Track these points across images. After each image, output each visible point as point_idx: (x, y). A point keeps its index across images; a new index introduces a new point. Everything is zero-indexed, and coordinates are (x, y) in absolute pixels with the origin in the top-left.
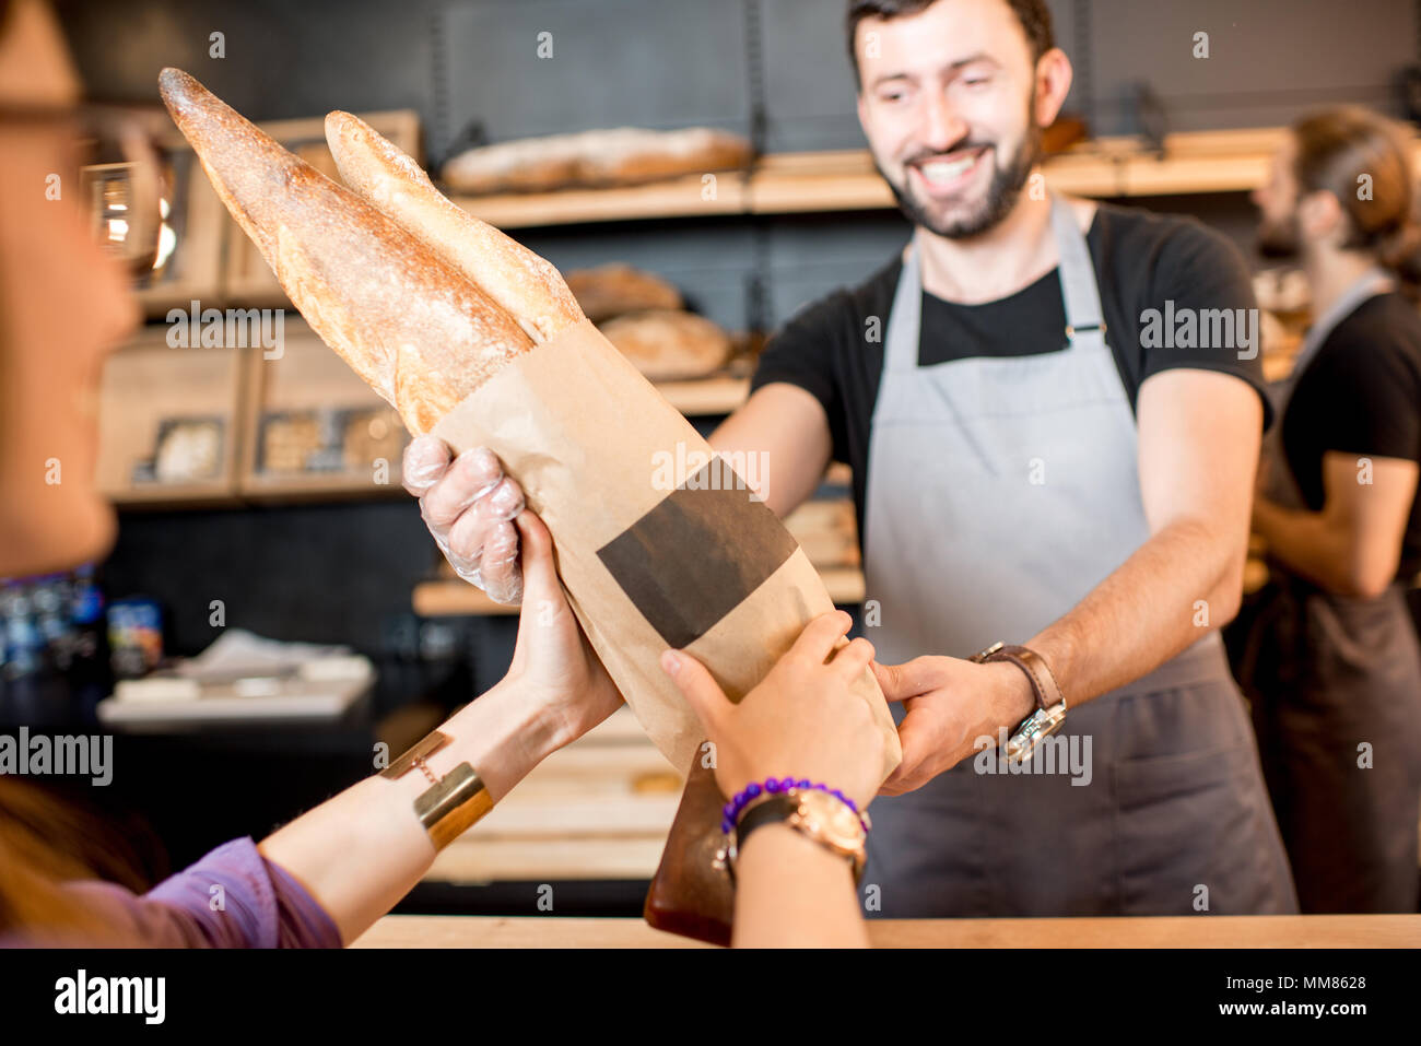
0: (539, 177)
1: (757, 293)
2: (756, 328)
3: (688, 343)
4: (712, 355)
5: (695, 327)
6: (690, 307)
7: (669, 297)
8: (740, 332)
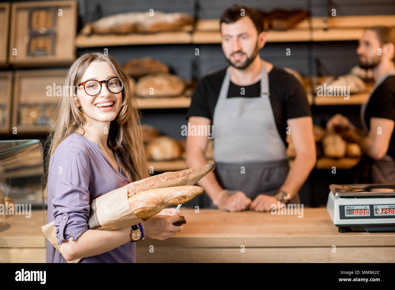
0: (124, 30)
1: (195, 66)
2: (194, 79)
3: (172, 85)
4: (179, 89)
5: (174, 79)
6: (172, 72)
7: (165, 69)
8: (189, 81)
